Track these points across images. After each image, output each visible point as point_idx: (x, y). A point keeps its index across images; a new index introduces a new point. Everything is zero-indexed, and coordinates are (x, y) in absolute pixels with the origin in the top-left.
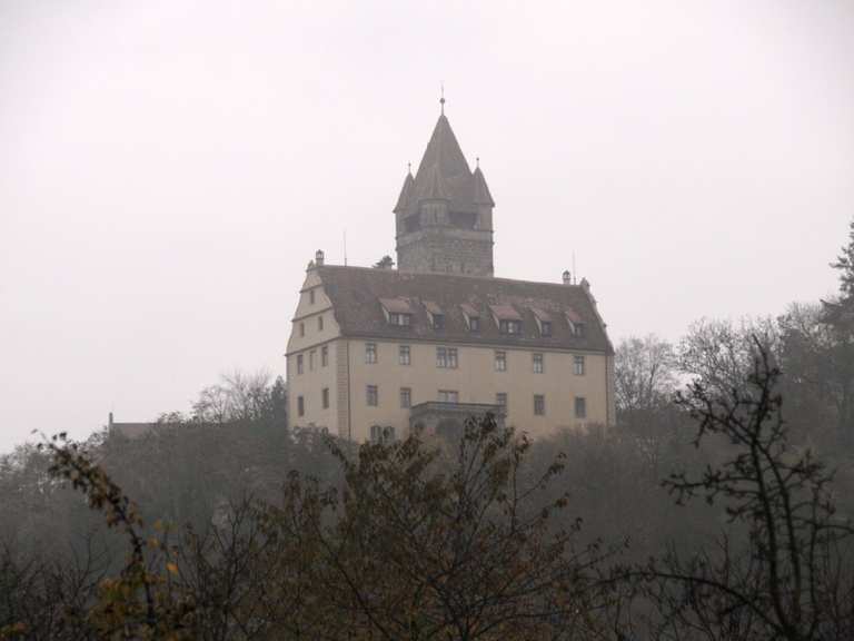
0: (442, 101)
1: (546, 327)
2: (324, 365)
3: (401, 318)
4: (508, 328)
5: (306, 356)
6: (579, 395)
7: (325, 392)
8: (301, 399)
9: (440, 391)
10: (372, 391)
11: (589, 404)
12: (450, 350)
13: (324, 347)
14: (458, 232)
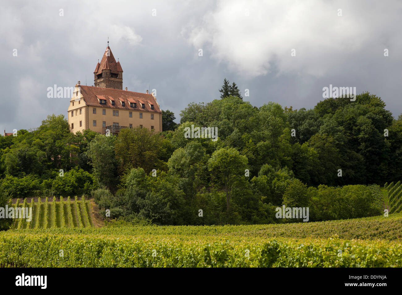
0: (108, 42)
1: (143, 105)
2: (80, 114)
3: (103, 101)
4: (132, 105)
5: (74, 112)
6: (152, 125)
7: (81, 122)
8: (73, 124)
9: (114, 123)
10: (95, 122)
11: (155, 128)
12: (117, 111)
13: (81, 109)
14: (113, 79)
